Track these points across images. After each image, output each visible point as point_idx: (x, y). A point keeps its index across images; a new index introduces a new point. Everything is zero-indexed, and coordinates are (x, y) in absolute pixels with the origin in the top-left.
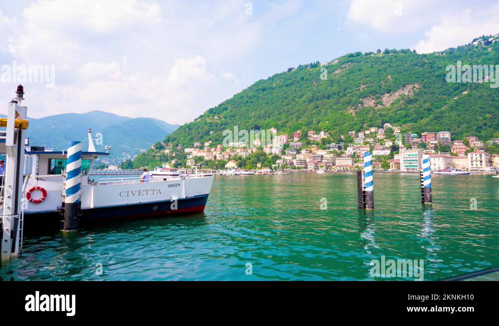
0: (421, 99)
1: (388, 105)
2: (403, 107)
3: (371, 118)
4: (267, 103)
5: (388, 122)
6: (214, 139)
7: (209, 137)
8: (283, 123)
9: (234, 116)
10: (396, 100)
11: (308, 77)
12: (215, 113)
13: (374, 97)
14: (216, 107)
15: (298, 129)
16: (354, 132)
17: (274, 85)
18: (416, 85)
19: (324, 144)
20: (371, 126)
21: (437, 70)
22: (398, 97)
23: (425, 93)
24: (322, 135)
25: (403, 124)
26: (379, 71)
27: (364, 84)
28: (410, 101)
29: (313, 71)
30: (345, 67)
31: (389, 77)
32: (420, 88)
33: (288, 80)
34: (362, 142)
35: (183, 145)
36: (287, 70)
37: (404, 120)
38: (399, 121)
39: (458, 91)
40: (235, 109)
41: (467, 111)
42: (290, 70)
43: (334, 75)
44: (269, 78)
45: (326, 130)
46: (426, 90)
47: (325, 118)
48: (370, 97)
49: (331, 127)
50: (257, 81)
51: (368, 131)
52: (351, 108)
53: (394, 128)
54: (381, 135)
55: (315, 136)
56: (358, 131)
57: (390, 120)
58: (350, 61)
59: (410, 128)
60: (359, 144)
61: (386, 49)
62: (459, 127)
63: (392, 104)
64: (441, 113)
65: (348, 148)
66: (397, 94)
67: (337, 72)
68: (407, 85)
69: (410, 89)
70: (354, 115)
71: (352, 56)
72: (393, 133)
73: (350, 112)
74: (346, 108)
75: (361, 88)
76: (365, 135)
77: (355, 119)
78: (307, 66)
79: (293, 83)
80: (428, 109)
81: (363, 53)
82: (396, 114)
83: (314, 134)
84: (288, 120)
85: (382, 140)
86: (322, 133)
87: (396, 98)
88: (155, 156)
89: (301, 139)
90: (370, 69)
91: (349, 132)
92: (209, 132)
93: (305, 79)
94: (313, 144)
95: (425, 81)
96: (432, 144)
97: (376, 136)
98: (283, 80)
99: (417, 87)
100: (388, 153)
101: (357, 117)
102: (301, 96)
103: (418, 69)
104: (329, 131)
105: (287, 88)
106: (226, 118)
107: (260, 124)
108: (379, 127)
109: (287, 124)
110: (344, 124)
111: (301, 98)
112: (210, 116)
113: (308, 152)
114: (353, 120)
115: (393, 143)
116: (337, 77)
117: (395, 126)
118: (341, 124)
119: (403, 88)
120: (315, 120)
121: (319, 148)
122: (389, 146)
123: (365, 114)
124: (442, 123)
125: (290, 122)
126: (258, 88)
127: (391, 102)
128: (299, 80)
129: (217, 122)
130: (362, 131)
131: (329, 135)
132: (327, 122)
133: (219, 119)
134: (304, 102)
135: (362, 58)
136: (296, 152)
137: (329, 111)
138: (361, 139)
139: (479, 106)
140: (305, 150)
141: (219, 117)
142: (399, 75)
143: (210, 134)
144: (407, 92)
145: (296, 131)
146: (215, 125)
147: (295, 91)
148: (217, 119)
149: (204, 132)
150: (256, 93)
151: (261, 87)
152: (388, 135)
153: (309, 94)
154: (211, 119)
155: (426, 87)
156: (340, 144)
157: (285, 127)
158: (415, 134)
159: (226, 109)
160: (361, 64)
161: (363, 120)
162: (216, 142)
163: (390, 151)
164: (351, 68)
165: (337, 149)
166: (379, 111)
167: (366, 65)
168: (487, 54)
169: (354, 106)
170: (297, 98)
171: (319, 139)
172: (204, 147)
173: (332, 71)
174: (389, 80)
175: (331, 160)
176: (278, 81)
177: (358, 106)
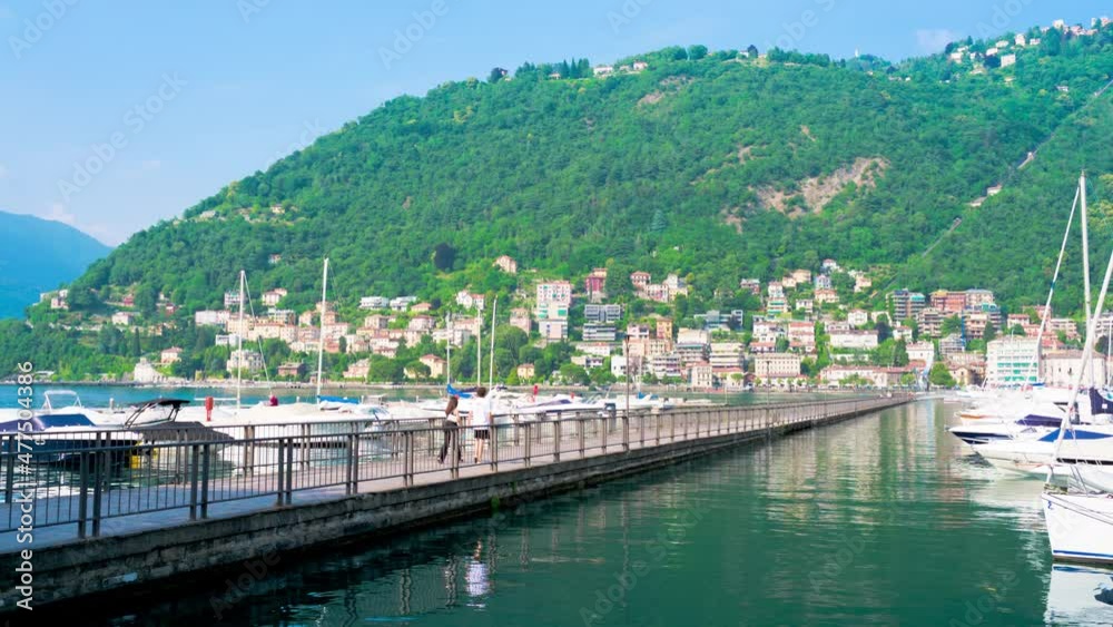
0: (898, 200)
1: (817, 210)
2: (860, 218)
3: (788, 244)
4: (453, 176)
5: (830, 258)
6: (297, 283)
7: (273, 275)
8: (535, 243)
9: (342, 211)
10: (836, 197)
11: (568, 106)
12: (266, 195)
13: (778, 183)
14: (259, 173)
15: (591, 266)
16: (757, 281)
17: (458, 120)
18: (877, 160)
19: (685, 312)
20: (794, 266)
21: (919, 125)
22: (839, 187)
23: (903, 185)
24: (673, 286)
25: (870, 266)
26: (775, 109)
27: (746, 145)
28: (876, 204)
29: (578, 87)
30: (673, 88)
31: (805, 130)
32: (891, 171)
33: (501, 108)
34: (785, 310)
35: (181, 300)
36: (489, 74)
37: (870, 253)
38: (858, 254)
39: (978, 186)
40: (336, 186)
41: (1011, 238)
42: (498, 74)
43: (644, 106)
44: (433, 96)
45: (679, 270)
46: (904, 176)
47: (666, 236)
48: (770, 184)
49: (691, 263)
50: (391, 99)
51: (790, 280)
52: (730, 213)
53: (851, 274)
54: (825, 294)
55: (655, 288)
56: (766, 279)
57: (835, 250)
58: (682, 71)
59: (891, 278)
60: (779, 314)
61: (776, 49)
62: (1001, 279)
63: (828, 207)
64: (953, 239)
65: (755, 327)
66: (835, 180)
67: (651, 99)
68: (858, 158)
69: (867, 170)
70: (740, 232)
71: (680, 54)
72: (852, 288)
73: (731, 221)
74: (718, 212)
75: (740, 155)
76: (785, 290)
77: (750, 244)
78: (548, 70)
79: (524, 120)
80: (922, 229)
81: (712, 51)
82: (848, 237)
83: (648, 282)
84: (546, 235)
85: (832, 307)
86: (672, 281)
87: (835, 192)
88: (77, 334)
89: (611, 296)
90: (752, 104)
91: (744, 281)
92: (266, 255)
93: (559, 109)
94: (653, 311)
95: (899, 151)
96: (973, 322)
97: (813, 296)
98: (484, 105)
99: (882, 165)
100: (870, 341)
101: (752, 238)
102: (563, 165)
103: (875, 116)
104: (690, 274)
105: (510, 134)
106: (315, 214)
107: (452, 241)
108: (812, 269)
109: (547, 246)
110: (723, 257)
111: (562, 167)
112: (251, 205)
113: (647, 333)
114: (745, 248)
115: (869, 318)
116: (657, 114)
117: (852, 268)
118: (716, 257)
119: (848, 165)
120: (638, 241)
121: (678, 324)
122: (859, 323)
123: (770, 230)
124: (962, 268)
125: (553, 241)
126: (400, 121)
127: (825, 201)
128: (542, 111)
129: (286, 227)
130: (773, 279)
131: (689, 286)
132: (676, 248)
133: (289, 215)
134: (578, 182)
135: (713, 65)
136: (613, 335)
137: (671, 214)
138: (780, 301)
139: (1037, 228)
140: (637, 328)
141: (287, 209)
142: (831, 127)
143: (274, 266)
144: (859, 177)
145: (590, 270)
146: (281, 236)
147: (535, 144)
148: (282, 216)
149: (250, 259)
150: (400, 138)
151: (412, 122)
152: (845, 293)
153: (586, 158)
154: (260, 213)
155: (903, 169)
156: (729, 312)
157: (545, 257)
158: (921, 296)
159: (302, 184)
160: (716, 83)
161: (770, 248)
162: (306, 293)
163: (876, 337)
164: (691, 91)
165: (725, 329)
166: (800, 224)
167: (737, 91)
168: (1007, 92)
169: (736, 205)
170: (549, 167)
171: (665, 297)
172: (266, 308)
173: (638, 93)
174: (806, 138)
175: (736, 360)
176: (469, 107)
177: (745, 207)
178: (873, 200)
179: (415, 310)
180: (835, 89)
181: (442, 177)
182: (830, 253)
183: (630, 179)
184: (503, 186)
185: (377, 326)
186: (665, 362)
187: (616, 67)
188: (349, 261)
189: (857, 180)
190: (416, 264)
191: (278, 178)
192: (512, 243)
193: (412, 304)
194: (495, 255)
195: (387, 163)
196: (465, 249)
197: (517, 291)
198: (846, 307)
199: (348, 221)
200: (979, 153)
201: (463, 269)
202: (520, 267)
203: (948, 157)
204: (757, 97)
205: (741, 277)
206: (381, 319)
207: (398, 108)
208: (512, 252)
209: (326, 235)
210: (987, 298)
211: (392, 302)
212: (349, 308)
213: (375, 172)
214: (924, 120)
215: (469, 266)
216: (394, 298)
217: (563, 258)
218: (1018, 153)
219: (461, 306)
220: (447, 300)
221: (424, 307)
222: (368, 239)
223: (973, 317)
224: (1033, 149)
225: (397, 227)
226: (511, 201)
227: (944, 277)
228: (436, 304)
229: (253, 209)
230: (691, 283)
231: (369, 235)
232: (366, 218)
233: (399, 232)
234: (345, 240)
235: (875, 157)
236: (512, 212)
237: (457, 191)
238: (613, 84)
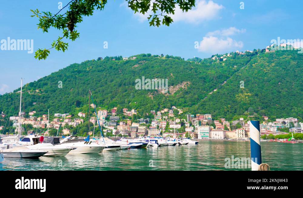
0: (192, 92)
1: (173, 94)
2: (182, 96)
3: (164, 102)
4: (84, 83)
5: (174, 106)
6: (39, 110)
7: (33, 107)
8: (101, 101)
9: (55, 91)
10: (177, 91)
11: (115, 67)
12: (35, 87)
14: (35, 81)
15: (114, 106)
16: (154, 111)
17: (88, 69)
18: (188, 82)
19: (135, 119)
20: (165, 107)
22: (178, 88)
23: (194, 88)
25: (183, 108)
26: (165, 69)
28: (187, 93)
29: (118, 63)
30: (141, 63)
31: (172, 74)
32: (191, 85)
33: (99, 67)
34: (160, 118)
35: (7, 113)
36: (97, 59)
37: (184, 105)
38: (181, 105)
39: (211, 89)
41: (218, 102)
42: (99, 59)
43: (134, 68)
44: (83, 63)
45: (135, 108)
46: (194, 86)
47: (133, 99)
49: (138, 106)
50: (72, 64)
51: (163, 111)
52: (150, 94)
53: (179, 110)
54: (171, 115)
55: (128, 112)
58: (144, 59)
59: (188, 111)
60: (159, 119)
61: (168, 55)
62: (215, 112)
63: (175, 93)
64: (204, 102)
65: (152, 122)
66: (178, 87)
67: (136, 66)
68: (183, 82)
69: (185, 85)
70: (152, 99)
71: (144, 55)
72: (178, 113)
73: (150, 96)
74: (147, 94)
76: (161, 113)
77: (154, 102)
78: (112, 58)
79: (104, 70)
80: (197, 99)
81: (152, 55)
82: (179, 101)
83: (127, 111)
84: (104, 99)
85: (173, 118)
86: (133, 111)
87: (177, 90)
89: (117, 114)
90: (159, 68)
91: (151, 111)
92: (32, 102)
93: (113, 68)
94: (127, 118)
95: (193, 80)
96: (204, 122)
97: (168, 115)
98: (95, 66)
99: (189, 83)
100: (179, 126)
101: (155, 100)
102: (112, 81)
103: (189, 72)
104: (138, 109)
105: (99, 73)
106: (47, 92)
107: (80, 99)
108: (169, 108)
109: (104, 101)
110: (147, 105)
111: (111, 82)
112: (31, 89)
113: (125, 124)
114: (153, 103)
115: (180, 120)
116: (137, 69)
117: (179, 108)
118: (145, 105)
119: (181, 83)
120: (126, 100)
121: (133, 121)
122: (178, 122)
123: (160, 98)
124: (205, 109)
125: (106, 100)
126: (73, 69)
127: (174, 92)
128: (108, 68)
129: (39, 95)
130: (159, 111)
131: (137, 112)
132: (135, 103)
133: (40, 92)
134: (115, 86)
135: (152, 58)
136: (116, 124)
137: (135, 94)
138: (159, 116)
139: (224, 99)
140: (122, 122)
141: (40, 90)
142: (178, 74)
143: (34, 105)
144: (183, 86)
145: (113, 108)
146: (37, 97)
147: (106, 76)
148: (38, 92)
149: (28, 103)
150: (72, 74)
151: (76, 69)
152: (176, 114)
153: (118, 80)
154: (33, 91)
155: (194, 84)
156: (146, 119)
157: (103, 104)
158: (193, 115)
159: (46, 84)
160: (152, 62)
161: (159, 103)
162: (41, 112)
163: (180, 126)
164: (146, 64)
165: (145, 123)
166: (168, 97)
167: (156, 64)
168: (222, 67)
169: (152, 92)
170: (108, 82)
171: (131, 114)
172: (30, 116)
173: (133, 64)
174: (172, 76)
175: (144, 131)
176: (91, 67)
177: (154, 93)
178: (186, 92)
179: (67, 117)
180: (180, 65)
181: (81, 83)
182: (174, 104)
183: (127, 85)
184: (96, 86)
185: (57, 121)
186: (124, 131)
187: (129, 58)
188: (54, 104)
189: (183, 87)
190: (71, 105)
191: (39, 83)
192: (95, 100)
193: (67, 115)
194: (91, 103)
195: (68, 80)
196: (84, 102)
197: (94, 112)
198: (176, 118)
199: (56, 94)
200: (213, 81)
201: (82, 107)
202: (97, 106)
203: (205, 82)
204: (161, 66)
205: (151, 110)
206: (58, 119)
207: (73, 66)
208: (95, 103)
209: (49, 97)
210: (210, 116)
211: (62, 115)
212: (51, 116)
213: (65, 82)
214: (200, 73)
215: (84, 106)
216: (63, 114)
217: (107, 104)
218: (222, 81)
219: (79, 116)
220: (76, 115)
221: (70, 116)
222: (60, 99)
223: (204, 121)
224: (226, 80)
225: (68, 96)
226: (97, 90)
227: (200, 111)
228: (73, 115)
229: (31, 90)
230: (138, 111)
231: (61, 98)
232: (60, 93)
233: (68, 97)
234: (54, 99)
235: (187, 81)
236: (97, 93)
237: (84, 87)
238: (127, 62)
